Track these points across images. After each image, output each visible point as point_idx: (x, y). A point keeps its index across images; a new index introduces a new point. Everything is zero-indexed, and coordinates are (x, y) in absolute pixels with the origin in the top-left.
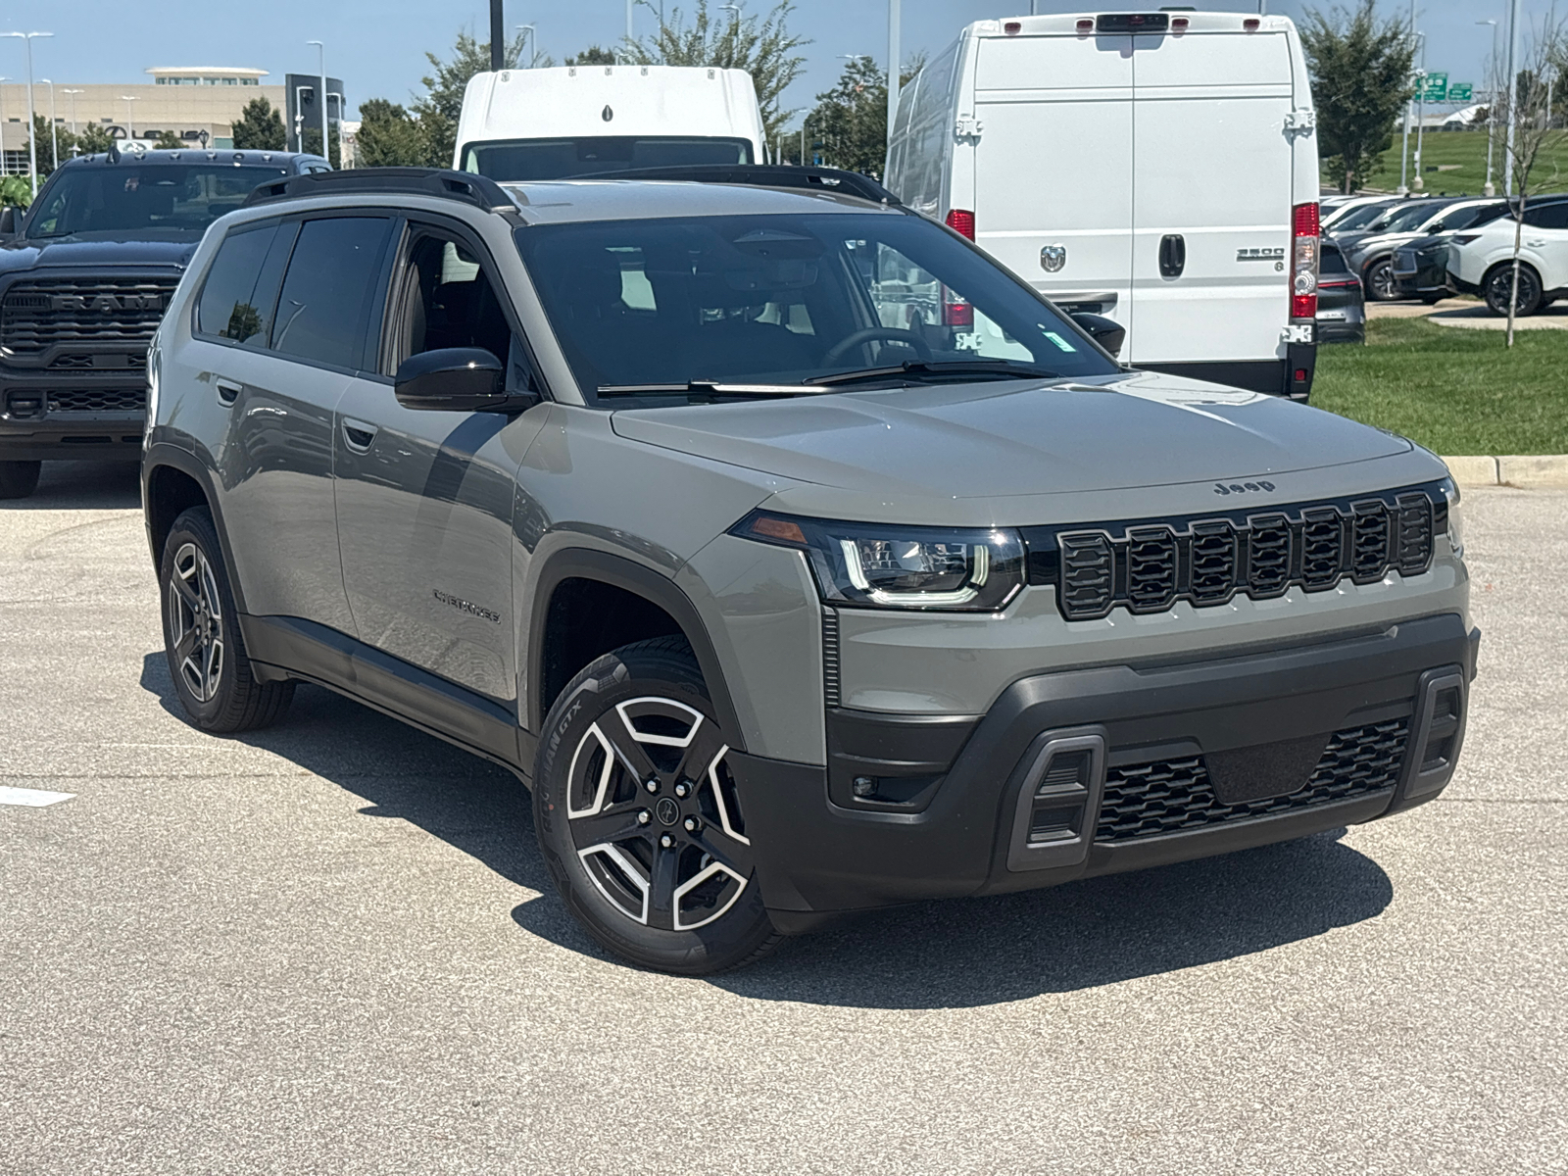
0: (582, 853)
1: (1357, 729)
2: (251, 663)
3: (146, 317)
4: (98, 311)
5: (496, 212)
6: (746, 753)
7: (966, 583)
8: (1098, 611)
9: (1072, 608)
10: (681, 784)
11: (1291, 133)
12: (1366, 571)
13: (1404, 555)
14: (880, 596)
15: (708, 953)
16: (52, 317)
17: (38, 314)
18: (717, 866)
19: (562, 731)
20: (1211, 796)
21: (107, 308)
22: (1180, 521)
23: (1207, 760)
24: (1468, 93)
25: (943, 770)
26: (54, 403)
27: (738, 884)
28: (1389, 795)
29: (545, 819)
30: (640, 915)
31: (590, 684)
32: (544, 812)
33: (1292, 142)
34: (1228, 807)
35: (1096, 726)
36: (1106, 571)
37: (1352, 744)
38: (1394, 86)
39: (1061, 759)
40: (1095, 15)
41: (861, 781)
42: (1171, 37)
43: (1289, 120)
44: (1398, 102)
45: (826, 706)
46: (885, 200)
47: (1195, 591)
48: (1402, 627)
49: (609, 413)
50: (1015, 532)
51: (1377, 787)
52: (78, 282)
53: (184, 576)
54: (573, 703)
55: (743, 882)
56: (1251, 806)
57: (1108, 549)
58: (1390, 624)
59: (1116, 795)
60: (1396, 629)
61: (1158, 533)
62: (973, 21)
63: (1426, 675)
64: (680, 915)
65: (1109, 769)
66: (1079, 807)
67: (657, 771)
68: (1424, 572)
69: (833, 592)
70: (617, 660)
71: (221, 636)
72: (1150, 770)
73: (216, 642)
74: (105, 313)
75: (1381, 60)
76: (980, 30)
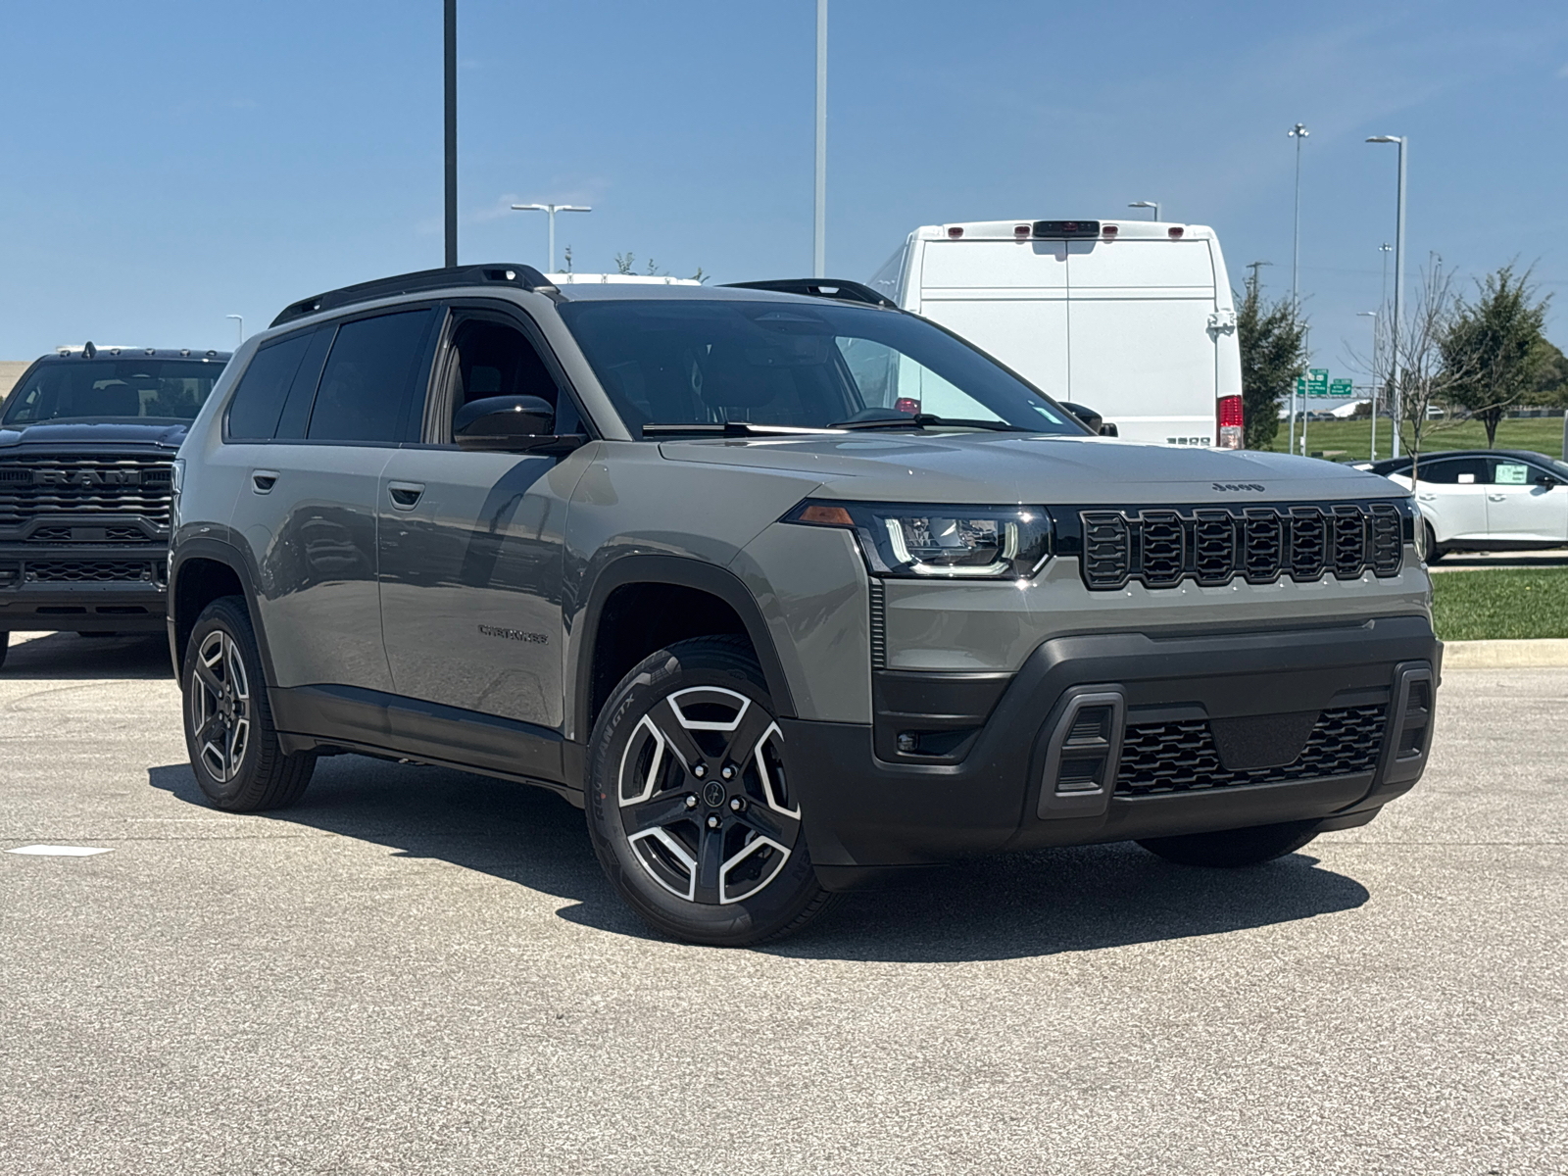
0: (632, 838)
1: (1342, 710)
2: (279, 735)
3: (126, 491)
4: (79, 486)
5: (539, 291)
6: (796, 718)
7: (998, 558)
8: (1114, 584)
9: (1094, 578)
10: (728, 767)
11: (1215, 332)
12: (1346, 569)
13: (1377, 558)
14: (921, 568)
15: (752, 920)
16: (33, 491)
17: (19, 488)
18: (762, 840)
19: (615, 723)
20: (1216, 760)
21: (88, 483)
22: (1186, 508)
23: (1213, 725)
24: (1348, 389)
25: (980, 723)
26: (31, 574)
27: (782, 854)
28: (1370, 776)
29: (597, 808)
30: (687, 893)
31: (644, 678)
32: (596, 801)
33: (1215, 340)
34: (1231, 773)
35: (1117, 685)
36: (1123, 547)
37: (1336, 724)
38: (1283, 363)
39: (1087, 713)
40: (1031, 222)
41: (904, 738)
42: (1102, 243)
43: (1212, 319)
44: (1288, 379)
45: (873, 669)
46: (882, 302)
47: (1199, 571)
48: (1378, 621)
49: (656, 444)
50: (1043, 509)
51: (1358, 769)
52: (60, 457)
53: (209, 664)
54: (627, 696)
55: (787, 852)
56: (1251, 774)
57: (1124, 528)
58: (1367, 618)
59: (1134, 753)
60: (1372, 622)
61: (1167, 517)
62: (919, 226)
63: (1400, 666)
64: (726, 889)
65: (1128, 727)
66: (1102, 759)
67: (705, 756)
68: (1395, 575)
69: (879, 566)
70: (669, 654)
71: (247, 715)
72: (1162, 730)
73: (241, 721)
74: (86, 488)
75: (1270, 340)
76: (924, 235)
